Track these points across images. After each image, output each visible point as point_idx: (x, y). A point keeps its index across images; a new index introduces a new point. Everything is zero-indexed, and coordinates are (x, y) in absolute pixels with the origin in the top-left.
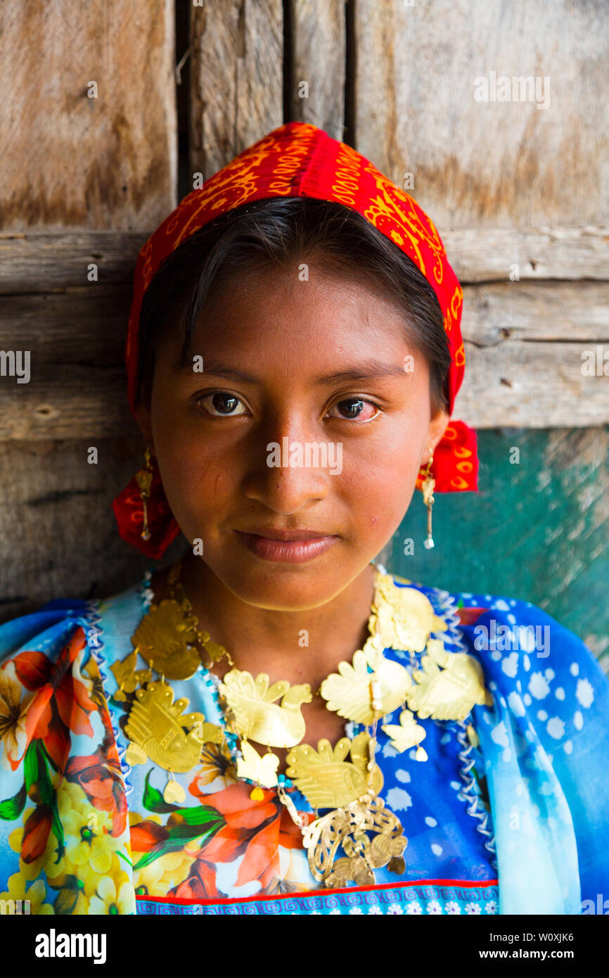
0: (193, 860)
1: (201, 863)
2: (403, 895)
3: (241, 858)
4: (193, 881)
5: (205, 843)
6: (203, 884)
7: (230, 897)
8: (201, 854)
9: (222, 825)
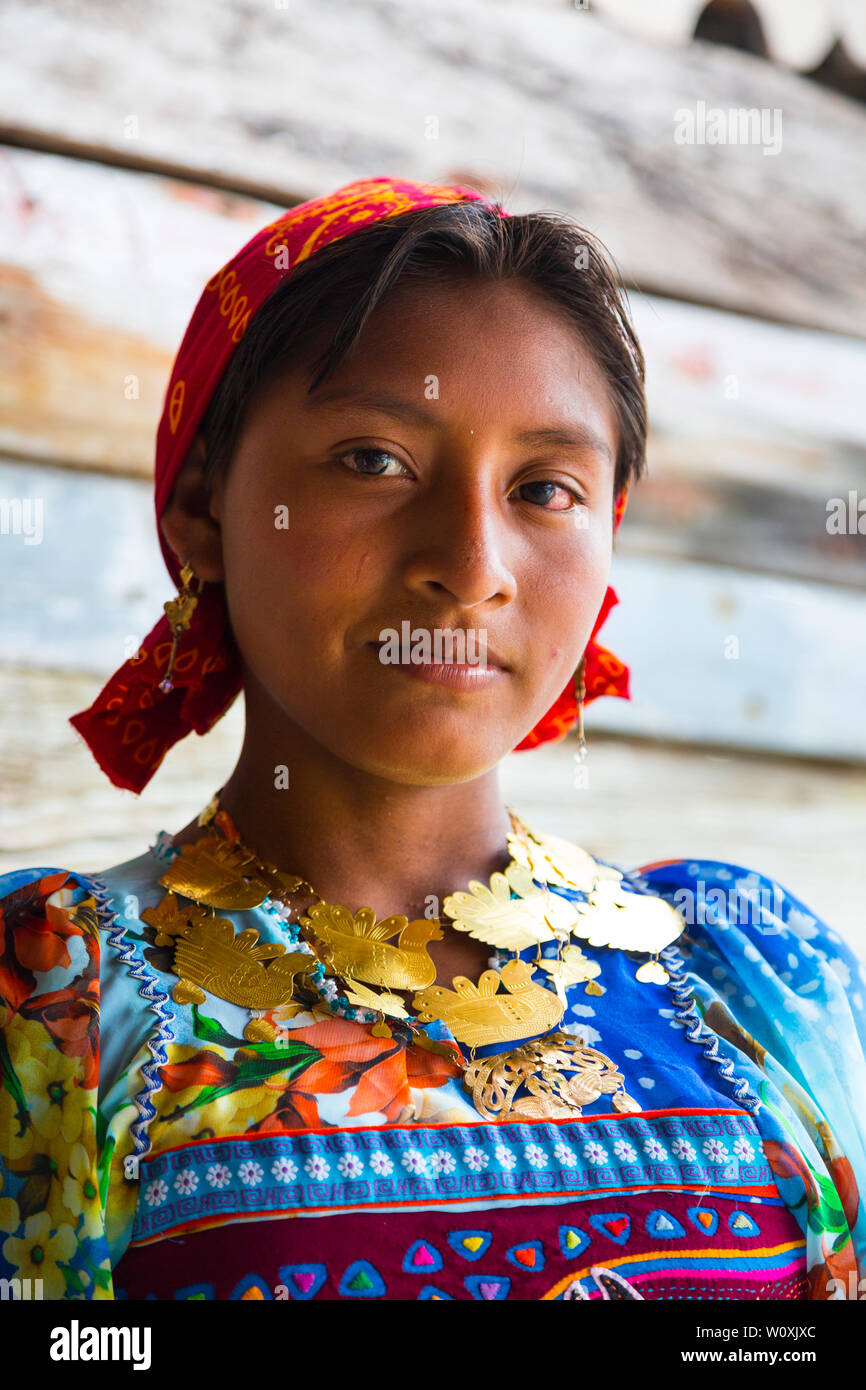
0: (280, 1093)
1: (294, 1096)
2: (602, 1130)
3: (352, 1091)
4: (283, 1113)
5: (294, 1076)
6: (300, 1117)
7: (340, 1127)
8: (290, 1086)
9: (318, 1059)
